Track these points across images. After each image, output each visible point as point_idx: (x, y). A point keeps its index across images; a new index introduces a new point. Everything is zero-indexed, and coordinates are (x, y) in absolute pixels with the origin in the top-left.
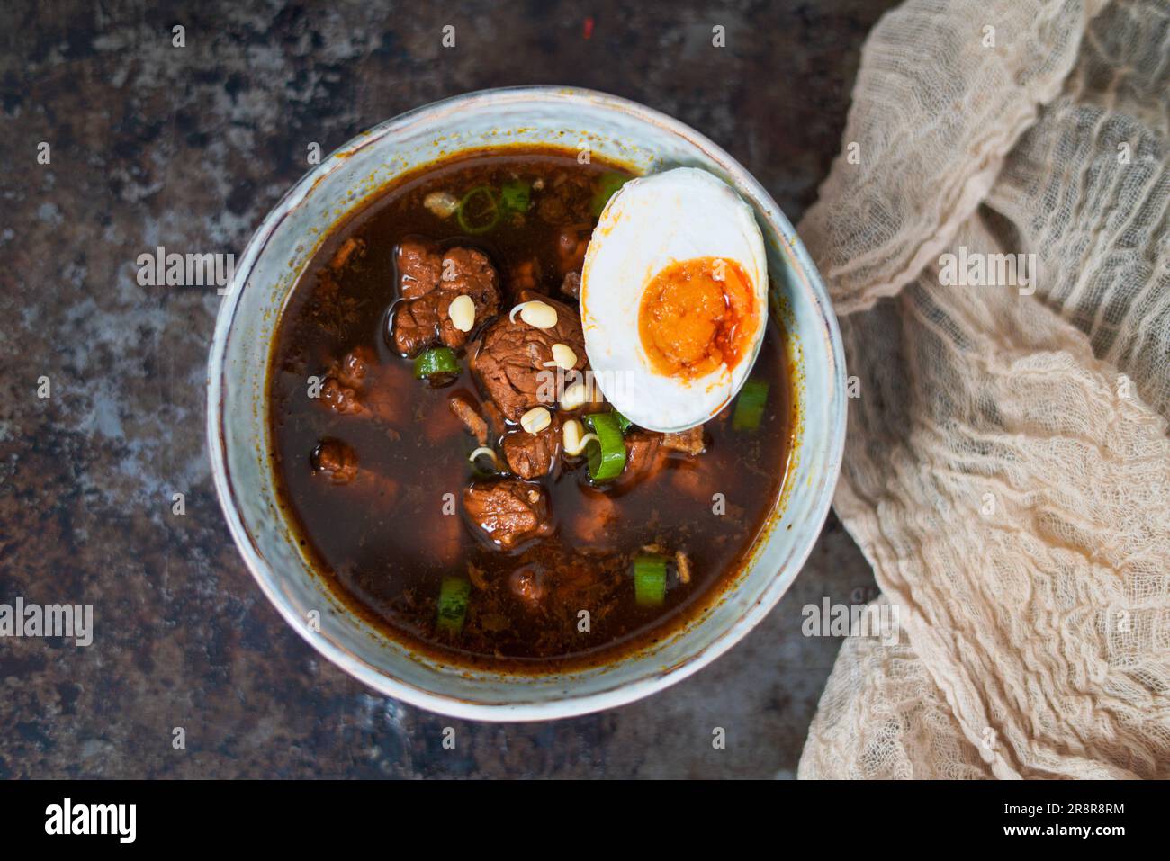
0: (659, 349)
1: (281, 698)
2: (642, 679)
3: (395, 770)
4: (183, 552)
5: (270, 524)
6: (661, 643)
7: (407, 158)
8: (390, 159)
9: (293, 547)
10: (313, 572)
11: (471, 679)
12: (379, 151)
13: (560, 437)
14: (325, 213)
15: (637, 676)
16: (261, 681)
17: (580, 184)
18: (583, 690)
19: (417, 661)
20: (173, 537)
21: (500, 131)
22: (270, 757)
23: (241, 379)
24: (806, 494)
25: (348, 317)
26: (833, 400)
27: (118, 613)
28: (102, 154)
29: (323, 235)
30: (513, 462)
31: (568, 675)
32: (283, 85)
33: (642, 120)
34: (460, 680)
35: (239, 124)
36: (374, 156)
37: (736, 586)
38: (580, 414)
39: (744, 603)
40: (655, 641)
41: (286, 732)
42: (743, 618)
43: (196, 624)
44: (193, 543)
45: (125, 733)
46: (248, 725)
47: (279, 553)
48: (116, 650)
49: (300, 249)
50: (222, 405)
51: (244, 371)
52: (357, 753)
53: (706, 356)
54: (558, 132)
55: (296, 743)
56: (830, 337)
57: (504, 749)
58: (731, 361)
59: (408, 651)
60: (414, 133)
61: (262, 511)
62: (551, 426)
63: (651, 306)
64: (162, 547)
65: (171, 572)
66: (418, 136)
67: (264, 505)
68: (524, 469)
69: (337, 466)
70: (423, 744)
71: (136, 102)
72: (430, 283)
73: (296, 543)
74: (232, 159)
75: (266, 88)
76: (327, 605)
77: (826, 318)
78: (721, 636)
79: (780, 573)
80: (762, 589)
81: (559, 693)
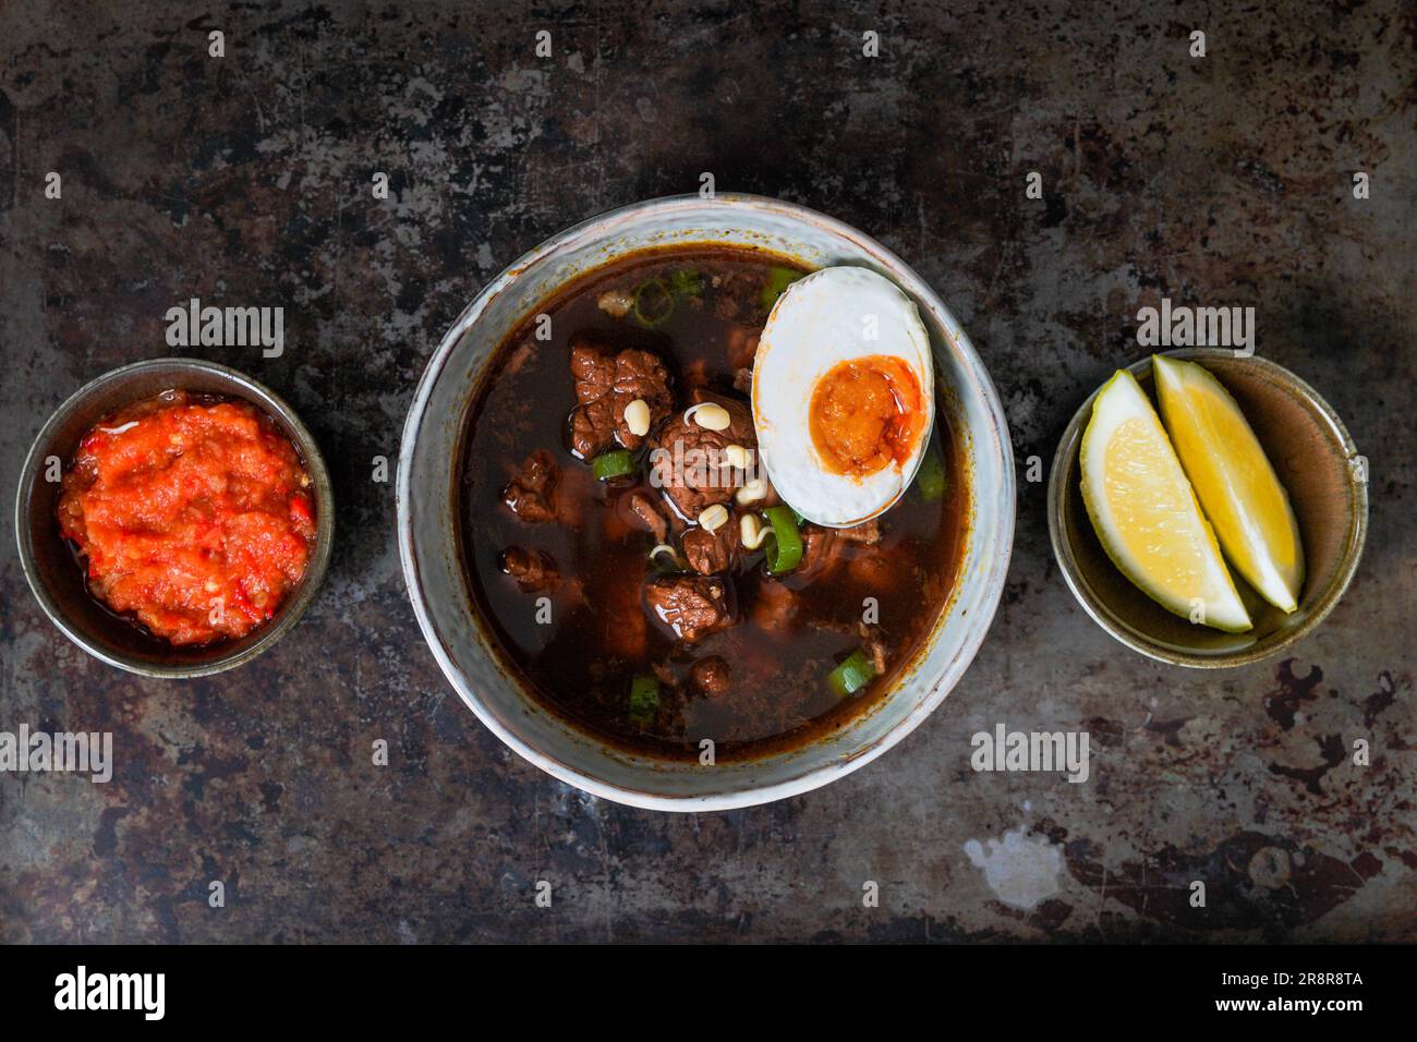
0: (829, 447)
1: (478, 789)
2: (826, 767)
3: (591, 853)
4: (375, 649)
5: (463, 631)
6: (844, 728)
7: (576, 265)
8: (559, 269)
9: (485, 651)
10: (506, 673)
11: (663, 771)
12: (551, 262)
13: (738, 533)
14: (500, 324)
16: (456, 773)
17: (748, 279)
18: (769, 778)
19: (610, 756)
20: (363, 637)
21: (667, 234)
22: (470, 846)
23: (428, 493)
24: (979, 581)
25: (521, 425)
27: (314, 712)
28: (272, 259)
29: (498, 344)
30: (692, 560)
31: (755, 762)
32: (447, 178)
33: (805, 222)
34: (651, 773)
35: (404, 220)
36: (544, 268)
37: (914, 671)
38: (755, 509)
39: (921, 689)
40: (838, 726)
41: (485, 822)
42: (921, 704)
43: (391, 719)
44: (383, 641)
45: (328, 829)
46: (446, 816)
47: (473, 660)
48: (315, 748)
49: (477, 360)
50: (412, 522)
51: (430, 485)
52: (553, 838)
53: (877, 452)
54: (723, 232)
55: (494, 831)
56: (997, 429)
57: (697, 829)
58: (901, 458)
59: (600, 746)
60: (582, 244)
61: (455, 620)
62: (728, 522)
63: (821, 405)
64: (353, 646)
65: (362, 669)
66: (587, 246)
67: (455, 613)
68: (705, 566)
69: (523, 570)
70: (617, 827)
71: (302, 204)
72: (605, 386)
73: (487, 646)
74: (400, 258)
75: (429, 183)
76: (521, 707)
77: (992, 410)
78: (900, 723)
79: (954, 660)
80: (939, 676)
81: (747, 782)
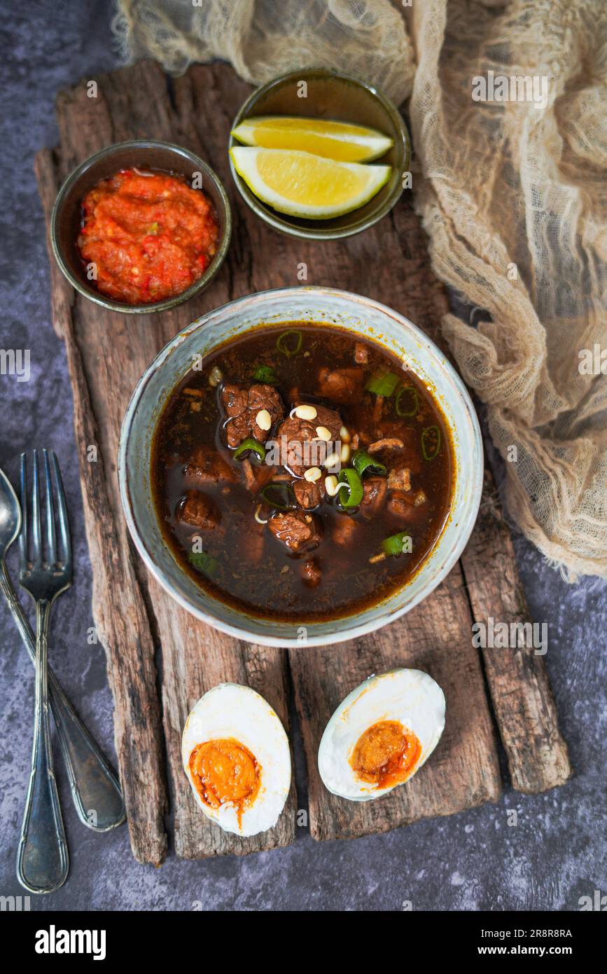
5: (160, 548)
6: (388, 599)
8: (210, 336)
12: (204, 331)
13: (325, 485)
15: (379, 615)
18: (347, 627)
21: (271, 315)
23: (136, 466)
24: (464, 506)
26: (474, 450)
30: (299, 498)
33: (352, 301)
36: (201, 334)
37: (429, 562)
39: (434, 570)
42: (434, 578)
47: (166, 563)
49: (164, 391)
50: (128, 481)
51: (137, 463)
56: (470, 414)
60: (223, 319)
61: (155, 540)
66: (225, 321)
67: (155, 537)
68: (306, 502)
69: (193, 515)
72: (243, 406)
76: (195, 592)
77: (466, 403)
78: (423, 589)
79: (453, 551)
80: (443, 561)
81: (333, 630)
